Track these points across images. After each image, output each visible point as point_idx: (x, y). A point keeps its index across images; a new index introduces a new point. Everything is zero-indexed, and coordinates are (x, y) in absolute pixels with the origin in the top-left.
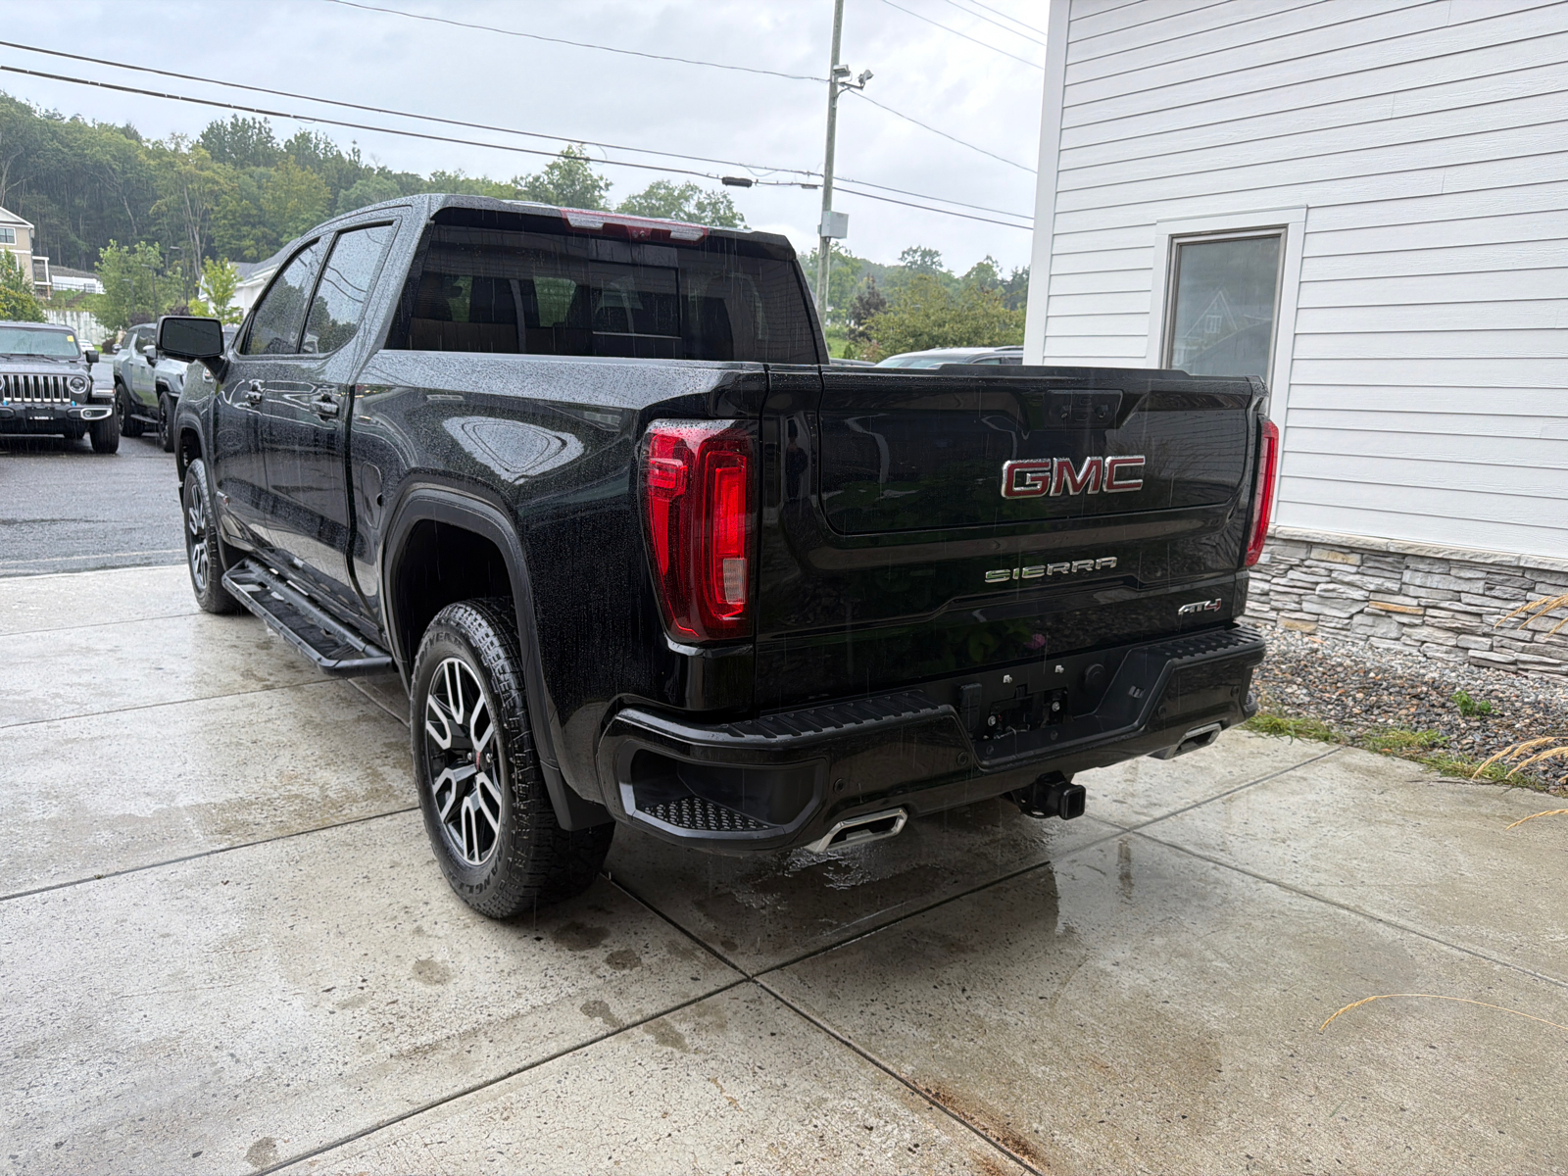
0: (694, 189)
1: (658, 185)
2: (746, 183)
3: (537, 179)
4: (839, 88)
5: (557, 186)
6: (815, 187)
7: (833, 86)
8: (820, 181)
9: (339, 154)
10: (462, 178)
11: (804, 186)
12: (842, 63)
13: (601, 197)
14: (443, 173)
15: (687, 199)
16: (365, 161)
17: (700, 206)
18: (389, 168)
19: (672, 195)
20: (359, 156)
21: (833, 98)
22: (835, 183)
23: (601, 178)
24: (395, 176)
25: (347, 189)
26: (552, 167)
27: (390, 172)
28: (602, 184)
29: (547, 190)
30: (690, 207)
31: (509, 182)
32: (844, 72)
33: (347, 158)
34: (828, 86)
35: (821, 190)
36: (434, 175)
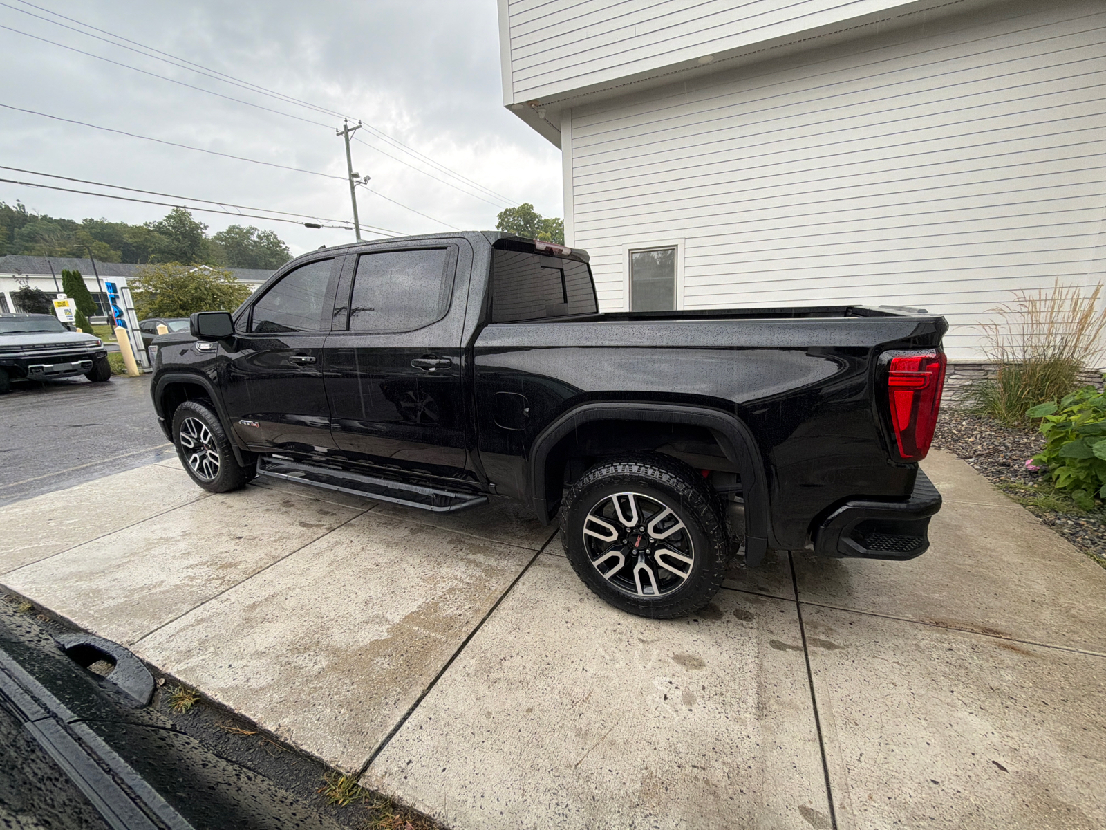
0: (255, 229)
1: (234, 227)
2: (317, 226)
3: (161, 223)
4: (355, 184)
5: (174, 228)
6: (351, 229)
7: (352, 182)
8: (354, 226)
9: (7, 207)
10: (106, 222)
11: (346, 228)
12: (354, 171)
13: (203, 233)
14: (92, 220)
15: (252, 234)
16: (29, 211)
17: (259, 237)
18: (50, 216)
19: (242, 232)
20: (24, 209)
21: (353, 188)
22: (361, 227)
23: (201, 223)
24: (56, 221)
25: (20, 228)
26: (169, 217)
27: (51, 219)
28: (202, 226)
29: (169, 229)
30: (254, 238)
31: (142, 225)
32: (357, 176)
33: (14, 209)
34: (349, 182)
35: (354, 230)
36: (85, 220)
